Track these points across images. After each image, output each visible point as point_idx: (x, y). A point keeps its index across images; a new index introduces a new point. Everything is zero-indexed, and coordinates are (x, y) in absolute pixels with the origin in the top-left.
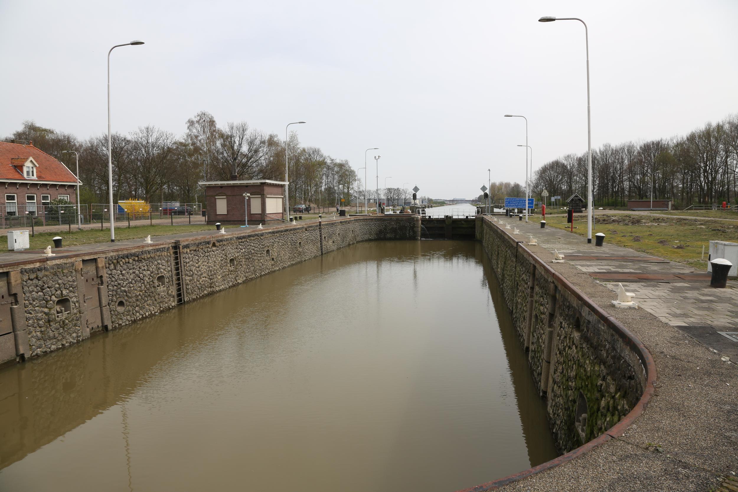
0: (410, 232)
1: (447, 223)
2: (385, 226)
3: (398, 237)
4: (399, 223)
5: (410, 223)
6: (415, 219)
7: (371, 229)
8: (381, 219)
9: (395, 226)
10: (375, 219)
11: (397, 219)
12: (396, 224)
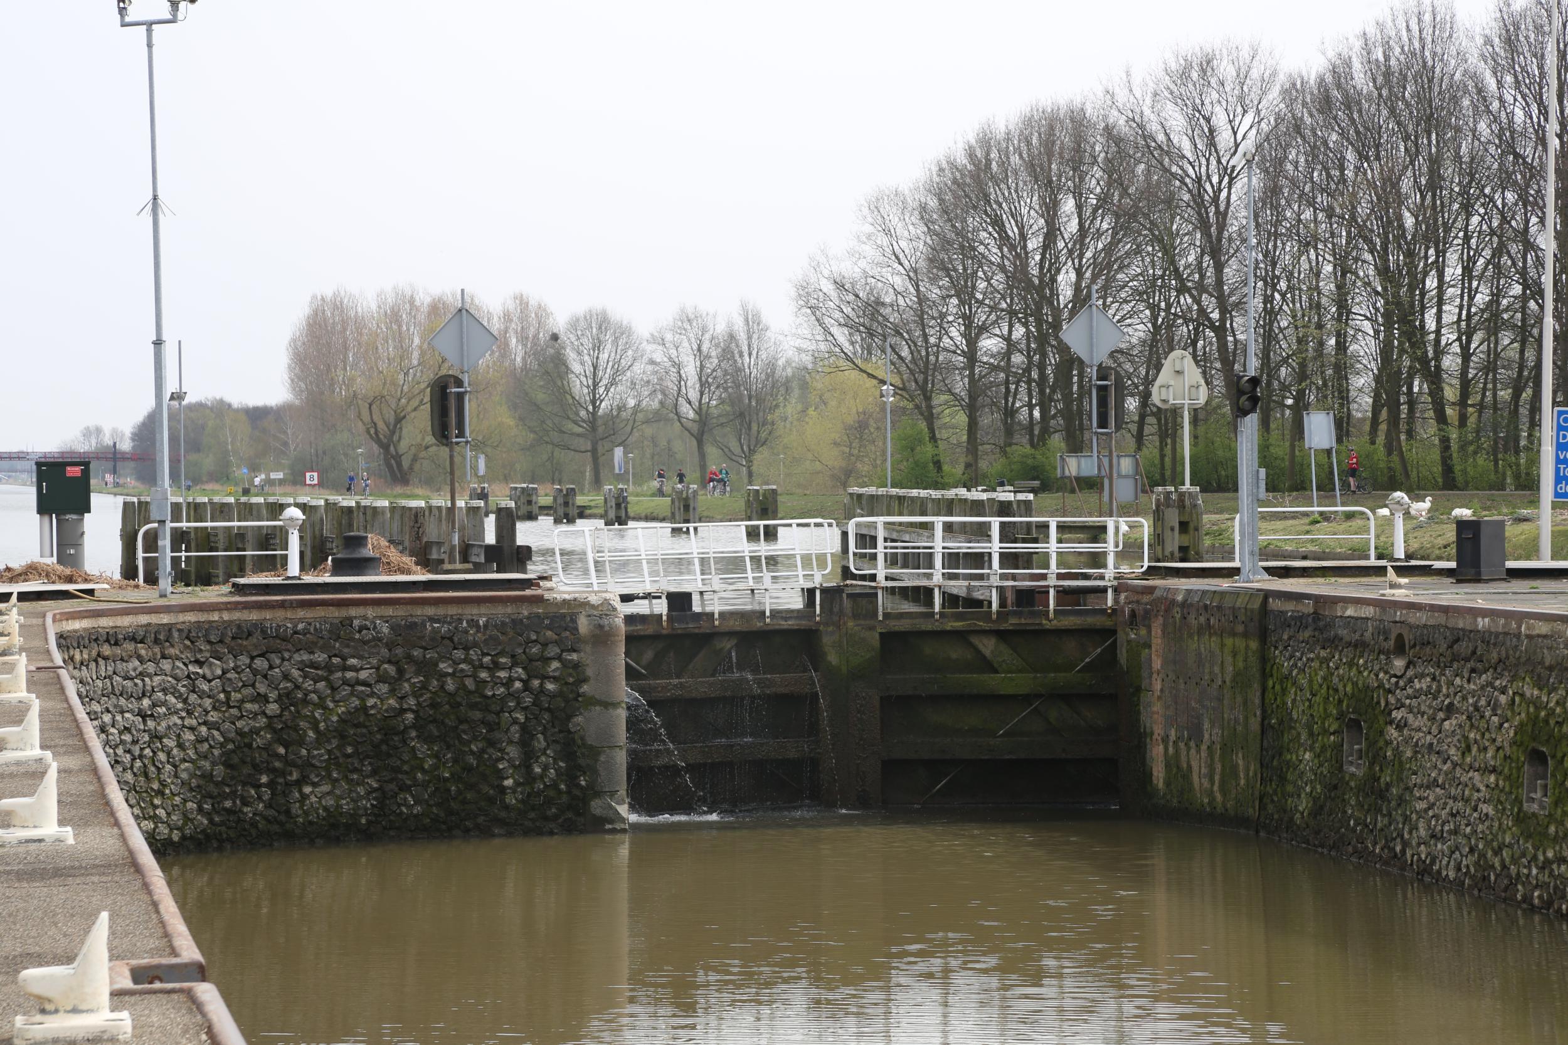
0: (529, 756)
1: (833, 658)
2: (285, 698)
3: (410, 804)
4: (427, 668)
5: (534, 667)
6: (583, 625)
7: (156, 736)
8: (243, 632)
9: (381, 701)
10: (189, 635)
11: (406, 632)
12: (394, 683)
